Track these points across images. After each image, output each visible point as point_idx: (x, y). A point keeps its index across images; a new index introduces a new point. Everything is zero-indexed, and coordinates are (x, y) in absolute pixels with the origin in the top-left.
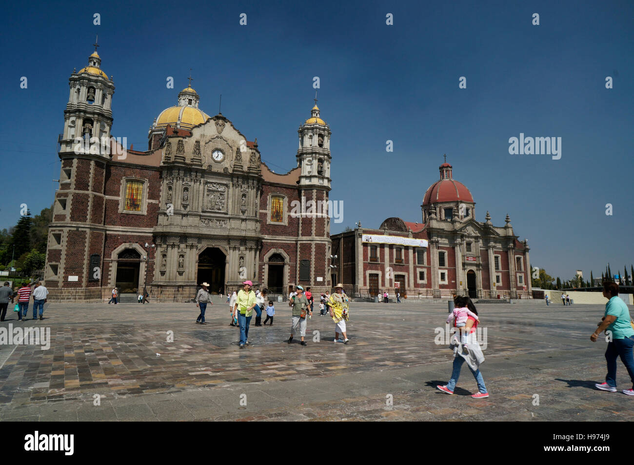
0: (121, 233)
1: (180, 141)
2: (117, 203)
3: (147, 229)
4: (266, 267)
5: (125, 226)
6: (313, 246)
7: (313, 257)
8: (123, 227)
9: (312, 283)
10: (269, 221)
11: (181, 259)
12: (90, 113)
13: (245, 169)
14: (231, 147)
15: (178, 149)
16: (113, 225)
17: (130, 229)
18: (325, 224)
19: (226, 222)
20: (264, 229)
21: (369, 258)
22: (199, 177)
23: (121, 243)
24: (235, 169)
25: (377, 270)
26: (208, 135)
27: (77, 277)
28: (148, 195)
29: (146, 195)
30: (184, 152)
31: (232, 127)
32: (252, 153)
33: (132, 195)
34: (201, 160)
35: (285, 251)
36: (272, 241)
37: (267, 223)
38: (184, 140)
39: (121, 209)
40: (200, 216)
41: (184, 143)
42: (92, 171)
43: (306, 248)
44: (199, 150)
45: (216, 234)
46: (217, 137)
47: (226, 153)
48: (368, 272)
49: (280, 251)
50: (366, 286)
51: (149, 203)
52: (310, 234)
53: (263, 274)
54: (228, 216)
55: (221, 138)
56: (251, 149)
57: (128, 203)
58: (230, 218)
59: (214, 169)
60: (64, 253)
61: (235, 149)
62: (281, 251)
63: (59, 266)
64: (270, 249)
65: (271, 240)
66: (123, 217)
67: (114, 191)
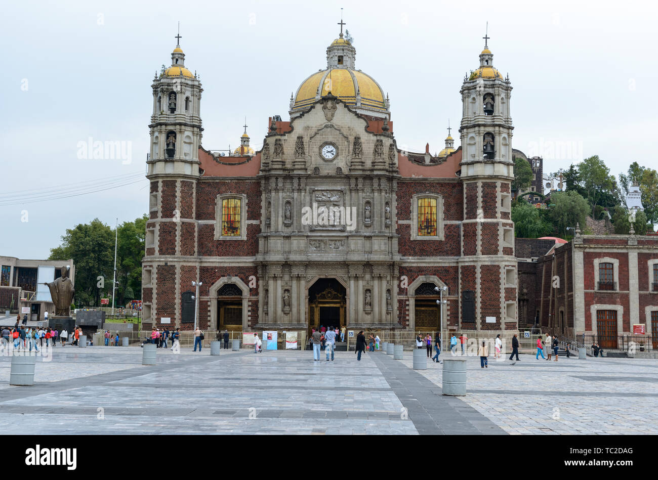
0: (217, 265)
1: (276, 140)
2: (211, 228)
3: (248, 257)
4: (412, 303)
5: (223, 256)
6: (478, 270)
7: (478, 287)
8: (220, 257)
9: (479, 325)
10: (415, 235)
11: (286, 294)
12: (172, 124)
13: (368, 165)
14: (345, 137)
15: (276, 151)
16: (209, 255)
17: (227, 259)
18: (498, 235)
19: (343, 243)
20: (407, 247)
21: (596, 285)
22: (302, 185)
23: (219, 278)
24: (353, 167)
25: (614, 303)
26: (314, 126)
27: (169, 318)
28: (247, 214)
29: (245, 214)
30: (283, 153)
31: (346, 109)
32: (378, 141)
33: (229, 215)
34: (305, 162)
35: (441, 279)
36: (419, 265)
37: (411, 239)
38: (283, 138)
39: (218, 235)
40: (307, 236)
41: (283, 142)
42: (178, 194)
43: (469, 272)
44: (302, 148)
45: (329, 259)
46: (326, 127)
47: (340, 147)
48: (595, 308)
49: (431, 279)
50: (591, 330)
51: (248, 225)
52: (473, 252)
53: (407, 313)
54: (346, 234)
55: (332, 126)
56: (376, 135)
57: (225, 226)
58: (347, 237)
59: (324, 172)
60: (155, 291)
61: (352, 139)
62: (434, 279)
63: (152, 306)
64: (417, 277)
65: (417, 263)
66: (220, 244)
67: (208, 214)
